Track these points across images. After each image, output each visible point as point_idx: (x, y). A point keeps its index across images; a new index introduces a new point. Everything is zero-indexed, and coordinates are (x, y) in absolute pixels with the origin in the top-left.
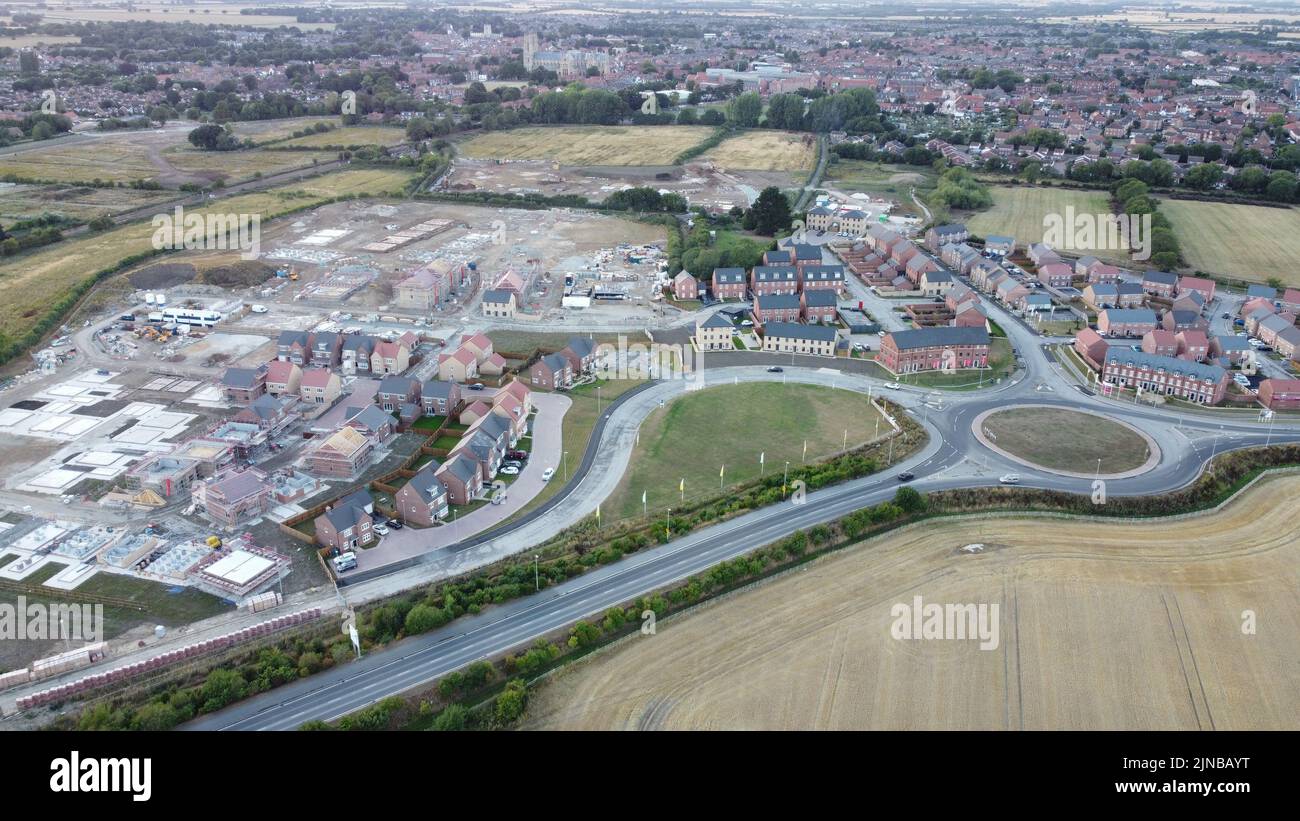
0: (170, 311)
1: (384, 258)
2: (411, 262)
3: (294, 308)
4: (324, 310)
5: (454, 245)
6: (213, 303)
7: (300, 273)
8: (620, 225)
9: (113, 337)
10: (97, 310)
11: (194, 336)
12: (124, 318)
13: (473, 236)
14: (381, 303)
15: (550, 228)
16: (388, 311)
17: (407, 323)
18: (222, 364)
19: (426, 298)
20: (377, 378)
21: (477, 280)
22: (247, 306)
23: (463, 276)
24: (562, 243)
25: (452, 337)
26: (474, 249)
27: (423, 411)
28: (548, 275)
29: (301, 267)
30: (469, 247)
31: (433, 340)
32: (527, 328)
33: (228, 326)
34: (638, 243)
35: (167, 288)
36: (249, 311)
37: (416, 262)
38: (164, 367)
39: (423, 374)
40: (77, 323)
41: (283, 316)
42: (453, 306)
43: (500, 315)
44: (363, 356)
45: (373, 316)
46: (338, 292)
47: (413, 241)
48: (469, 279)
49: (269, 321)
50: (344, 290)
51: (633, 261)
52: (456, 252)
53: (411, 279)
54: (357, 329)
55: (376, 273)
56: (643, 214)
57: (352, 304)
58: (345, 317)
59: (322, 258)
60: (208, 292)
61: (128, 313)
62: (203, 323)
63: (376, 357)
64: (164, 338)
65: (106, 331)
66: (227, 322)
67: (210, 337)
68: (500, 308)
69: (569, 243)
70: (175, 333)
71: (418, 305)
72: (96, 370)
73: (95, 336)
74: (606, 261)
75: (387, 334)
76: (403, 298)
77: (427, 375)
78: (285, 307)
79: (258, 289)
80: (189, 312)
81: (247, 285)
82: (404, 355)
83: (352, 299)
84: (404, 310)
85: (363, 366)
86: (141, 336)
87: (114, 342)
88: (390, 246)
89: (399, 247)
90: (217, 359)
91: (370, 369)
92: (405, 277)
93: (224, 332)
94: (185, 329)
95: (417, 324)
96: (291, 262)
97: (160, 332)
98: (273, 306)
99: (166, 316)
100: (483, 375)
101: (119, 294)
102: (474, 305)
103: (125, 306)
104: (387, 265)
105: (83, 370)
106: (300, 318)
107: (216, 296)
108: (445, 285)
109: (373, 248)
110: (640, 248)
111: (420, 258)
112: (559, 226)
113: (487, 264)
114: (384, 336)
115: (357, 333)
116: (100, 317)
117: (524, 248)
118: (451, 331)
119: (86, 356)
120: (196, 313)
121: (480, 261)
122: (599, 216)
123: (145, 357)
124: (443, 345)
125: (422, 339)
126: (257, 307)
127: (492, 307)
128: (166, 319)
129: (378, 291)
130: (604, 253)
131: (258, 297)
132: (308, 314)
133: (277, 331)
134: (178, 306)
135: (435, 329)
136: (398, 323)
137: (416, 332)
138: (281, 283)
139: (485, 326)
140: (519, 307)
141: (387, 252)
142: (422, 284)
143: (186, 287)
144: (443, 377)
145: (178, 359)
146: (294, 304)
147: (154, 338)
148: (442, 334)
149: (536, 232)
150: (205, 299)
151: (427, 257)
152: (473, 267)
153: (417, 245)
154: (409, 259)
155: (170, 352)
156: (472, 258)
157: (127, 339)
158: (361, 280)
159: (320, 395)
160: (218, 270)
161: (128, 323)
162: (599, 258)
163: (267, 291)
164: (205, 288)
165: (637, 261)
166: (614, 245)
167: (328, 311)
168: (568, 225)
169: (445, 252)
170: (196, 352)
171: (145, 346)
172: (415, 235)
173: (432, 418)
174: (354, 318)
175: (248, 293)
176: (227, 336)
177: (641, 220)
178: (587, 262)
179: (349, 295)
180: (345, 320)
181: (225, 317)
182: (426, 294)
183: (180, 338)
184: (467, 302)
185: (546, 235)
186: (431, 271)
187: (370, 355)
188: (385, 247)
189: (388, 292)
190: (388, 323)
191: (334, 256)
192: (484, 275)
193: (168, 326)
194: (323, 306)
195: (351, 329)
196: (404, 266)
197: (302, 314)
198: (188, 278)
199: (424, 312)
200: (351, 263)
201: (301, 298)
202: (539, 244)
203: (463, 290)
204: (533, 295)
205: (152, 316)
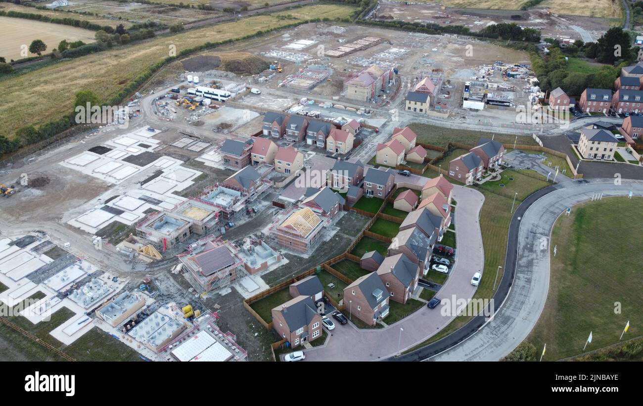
0: (200, 88)
1: (337, 61)
2: (354, 65)
3: (279, 93)
4: (296, 96)
5: (382, 55)
6: (227, 84)
7: (284, 68)
8: (494, 49)
9: (164, 104)
10: (160, 83)
11: (213, 107)
12: (173, 91)
13: (394, 50)
14: (334, 94)
15: (445, 47)
16: (339, 100)
17: (351, 111)
18: (226, 131)
19: (366, 93)
20: (329, 155)
21: (399, 81)
22: (248, 88)
23: (390, 79)
24: (455, 59)
25: (384, 125)
26: (396, 59)
27: (364, 192)
28: (449, 82)
29: (285, 63)
30: (392, 57)
31: (370, 127)
32: (438, 123)
33: (233, 102)
34: (509, 63)
35: (203, 71)
36: (249, 93)
37: (357, 65)
38: (189, 129)
39: (362, 156)
40: (147, 91)
41: (271, 98)
42: (383, 101)
43: (418, 111)
44: (321, 137)
45: (328, 104)
46: (307, 83)
47: (355, 51)
48: (394, 80)
49: (262, 100)
50: (310, 82)
51: (509, 75)
52: (383, 60)
53: (357, 79)
54: (318, 113)
55: (332, 71)
56: (509, 42)
57: (315, 93)
58: (310, 102)
59: (297, 58)
60: (226, 76)
61: (176, 88)
62: (220, 98)
63: (330, 139)
64: (193, 107)
65: (161, 98)
66: (234, 99)
67: (223, 109)
68: (419, 106)
69: (460, 59)
70: (201, 104)
71: (360, 98)
72: (148, 127)
73: (154, 102)
74: (489, 74)
75: (338, 120)
76: (350, 91)
77: (366, 157)
78: (272, 91)
79: (257, 77)
80: (211, 90)
81: (250, 74)
82: (350, 139)
83: (316, 89)
84: (349, 101)
85: (320, 144)
86: (180, 104)
87: (164, 107)
88: (341, 53)
89: (346, 54)
90: (223, 127)
91: (325, 148)
92: (350, 76)
93: (231, 106)
94: (207, 101)
95: (359, 112)
96: (279, 60)
97: (192, 103)
98: (265, 90)
99: (197, 91)
100: (409, 162)
101: (175, 73)
102: (398, 101)
103: (177, 82)
104: (339, 66)
105: (140, 126)
106: (280, 100)
107: (231, 79)
108: (379, 84)
109: (330, 54)
110: (512, 66)
111: (360, 63)
112: (451, 46)
113: (405, 69)
114: (336, 121)
115: (317, 116)
116: (160, 88)
117: (429, 60)
118: (383, 121)
119: (145, 115)
120: (216, 91)
121: (400, 67)
122: (477, 41)
123: (179, 121)
124: (377, 132)
125: (363, 125)
126: (254, 90)
127: (412, 105)
128: (197, 93)
129: (333, 85)
130: (486, 68)
131: (256, 82)
132: (286, 98)
133: (265, 109)
134: (206, 85)
135: (371, 118)
136: (345, 111)
137: (359, 120)
138: (271, 73)
139: (407, 119)
140: (431, 105)
141: (339, 57)
142: (364, 83)
143: (214, 72)
144: (379, 160)
145: (199, 124)
146: (278, 89)
147: (187, 107)
148: (376, 122)
149: (435, 49)
150: (223, 81)
151: (364, 63)
152: (396, 71)
153: (358, 53)
154: (353, 63)
155: (195, 118)
156: (395, 65)
157: (172, 106)
158: (321, 76)
159: (288, 167)
160: (234, 62)
161: (175, 94)
162: (483, 71)
163: (262, 79)
164: (225, 73)
165: (513, 76)
166: (492, 63)
167: (299, 97)
168: (456, 46)
169: (377, 60)
170: (212, 120)
171: (181, 111)
172: (357, 47)
173: (370, 199)
174: (316, 103)
175: (250, 80)
176: (233, 109)
177: (509, 46)
178: (475, 74)
179: (314, 86)
180: (309, 105)
181: (233, 95)
182: (366, 91)
183: (204, 107)
184: (393, 98)
185: (443, 52)
186: (370, 74)
187: (327, 137)
188: (338, 53)
189: (339, 86)
190: (339, 110)
191: (306, 57)
192: (404, 79)
193: (198, 99)
194: (296, 92)
195: (314, 112)
196: (349, 68)
197: (281, 97)
198: (216, 66)
199: (363, 104)
200: (316, 63)
201: (283, 86)
202: (439, 58)
203: (390, 89)
204: (440, 96)
205: (189, 91)
